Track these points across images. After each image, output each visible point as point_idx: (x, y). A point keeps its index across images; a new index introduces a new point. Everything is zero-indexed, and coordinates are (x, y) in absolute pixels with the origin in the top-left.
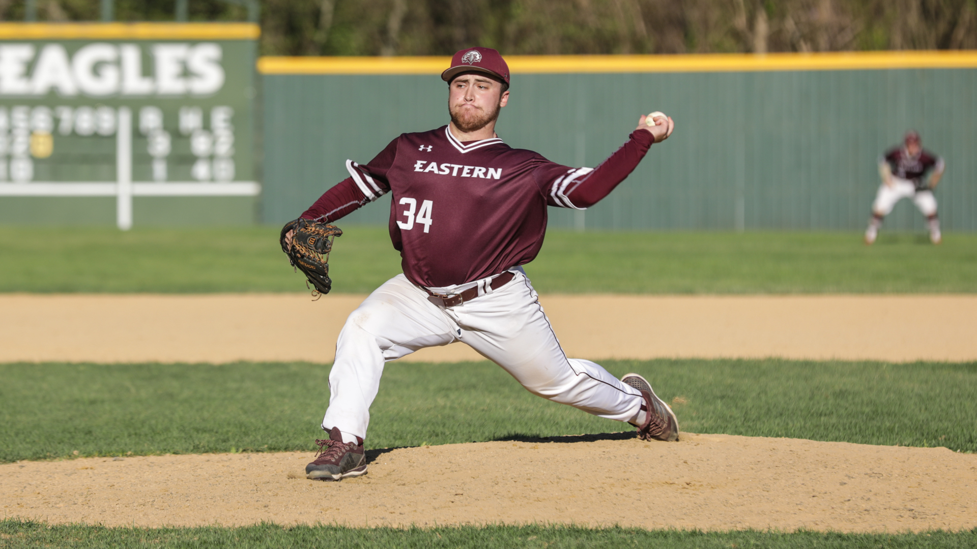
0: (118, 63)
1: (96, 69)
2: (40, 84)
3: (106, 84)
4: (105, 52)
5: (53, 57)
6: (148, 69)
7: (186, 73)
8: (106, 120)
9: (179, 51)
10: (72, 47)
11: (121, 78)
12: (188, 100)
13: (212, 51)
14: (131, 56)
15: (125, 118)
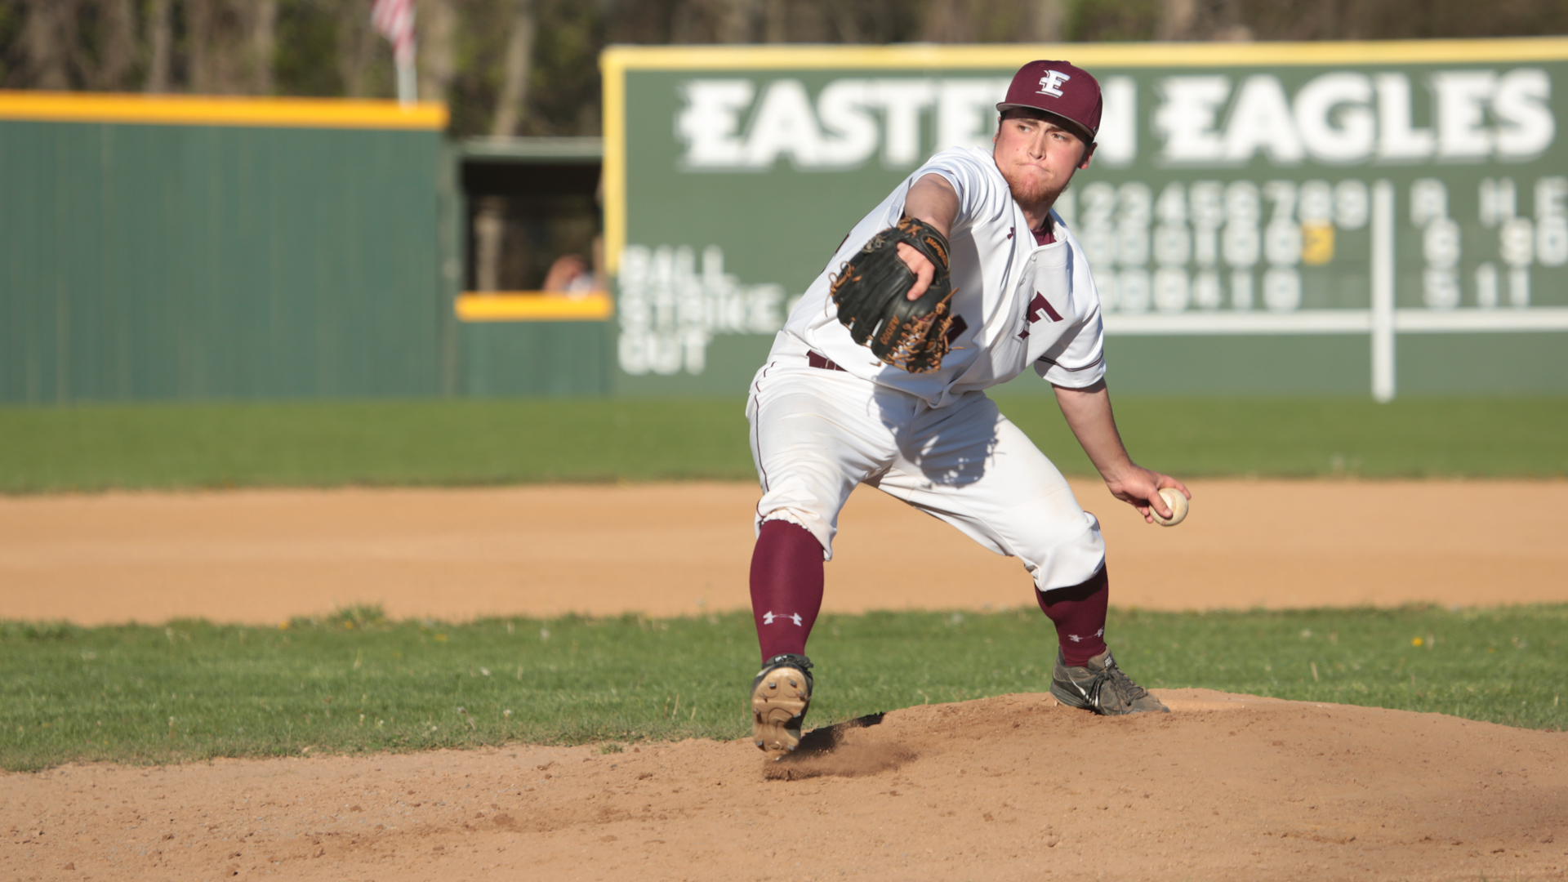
0: (1373, 105)
1: (1335, 116)
2: (1239, 143)
3: (1351, 143)
4: (1352, 88)
5: (1262, 96)
6: (1423, 113)
7: (1490, 120)
8: (1352, 202)
9: (1480, 84)
10: (1293, 81)
11: (1378, 131)
12: (1494, 167)
13: (1537, 84)
14: (1395, 94)
15: (1384, 198)
